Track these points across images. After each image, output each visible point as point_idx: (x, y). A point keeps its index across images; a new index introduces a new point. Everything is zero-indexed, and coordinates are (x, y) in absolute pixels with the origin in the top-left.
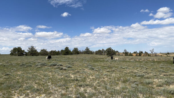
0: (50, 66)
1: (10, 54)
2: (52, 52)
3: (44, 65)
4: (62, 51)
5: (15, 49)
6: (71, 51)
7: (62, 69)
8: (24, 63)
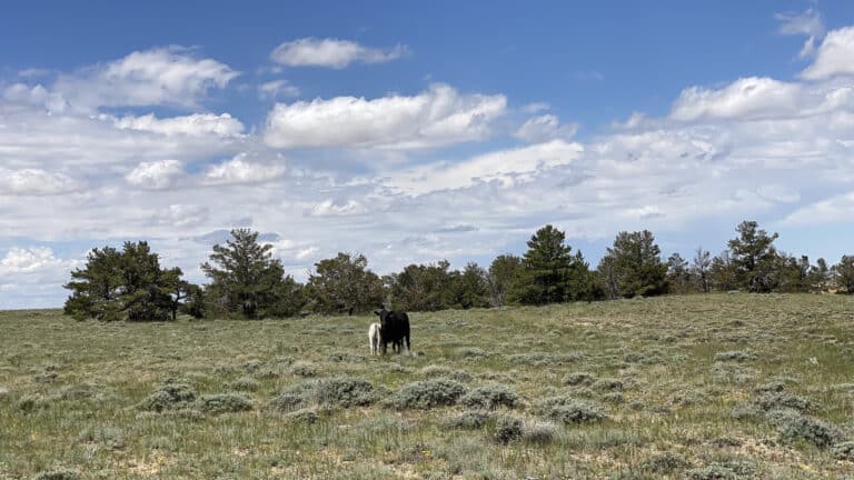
0: (407, 406)
1: (69, 309)
3: (347, 395)
4: (504, 265)
5: (104, 264)
7: (509, 434)
8: (183, 385)
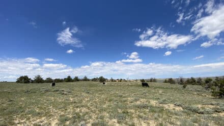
0: (54, 91)
1: (16, 82)
2: (56, 80)
3: (47, 91)
4: (65, 79)
5: (22, 78)
6: (73, 79)
7: (63, 94)
8: (29, 90)
